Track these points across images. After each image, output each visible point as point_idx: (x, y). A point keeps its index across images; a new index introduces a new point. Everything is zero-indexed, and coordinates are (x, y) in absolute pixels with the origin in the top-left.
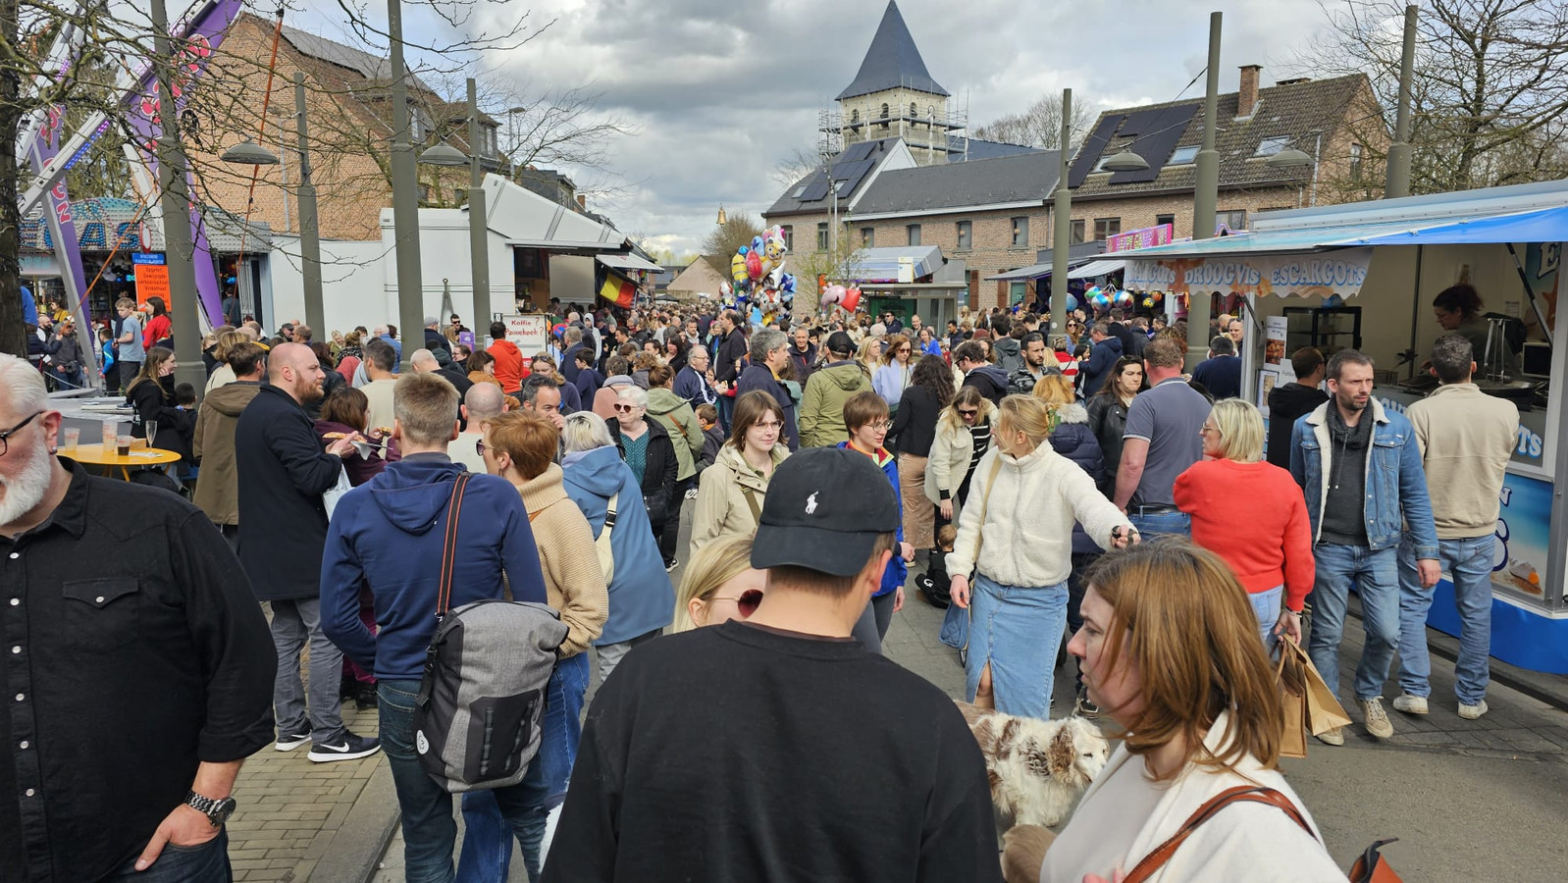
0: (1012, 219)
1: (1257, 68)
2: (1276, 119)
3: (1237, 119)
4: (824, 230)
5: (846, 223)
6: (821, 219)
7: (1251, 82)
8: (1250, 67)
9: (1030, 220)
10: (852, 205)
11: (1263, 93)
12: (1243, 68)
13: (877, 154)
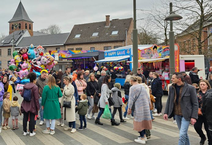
0: (56, 48)
1: (109, 16)
2: (115, 27)
3: (106, 27)
4: (9, 50)
5: (15, 49)
6: (9, 48)
7: (108, 19)
8: (108, 16)
9: (61, 48)
10: (17, 44)
11: (111, 21)
12: (106, 16)
13: (22, 33)
